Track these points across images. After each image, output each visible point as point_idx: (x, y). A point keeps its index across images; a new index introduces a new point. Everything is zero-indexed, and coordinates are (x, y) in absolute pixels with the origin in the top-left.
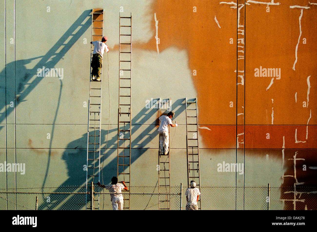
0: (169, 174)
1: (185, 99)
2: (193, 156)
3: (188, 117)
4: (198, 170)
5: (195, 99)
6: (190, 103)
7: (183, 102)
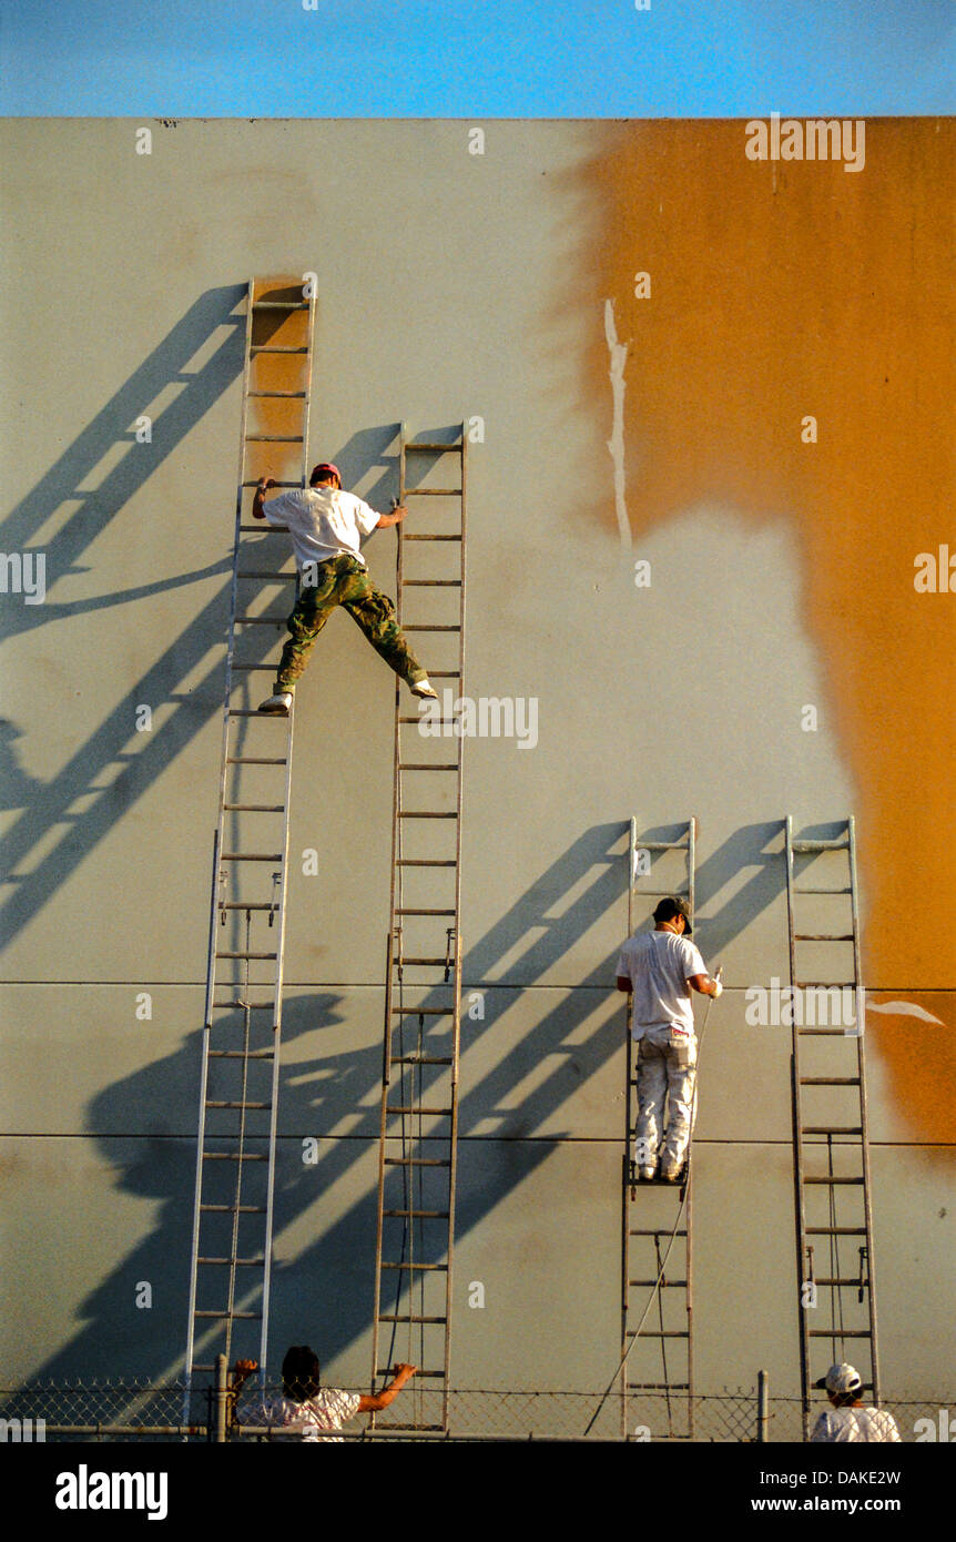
0: (689, 1309)
1: (783, 824)
2: (831, 1190)
3: (804, 938)
4: (862, 1284)
5: (845, 825)
6: (816, 852)
7: (774, 847)
